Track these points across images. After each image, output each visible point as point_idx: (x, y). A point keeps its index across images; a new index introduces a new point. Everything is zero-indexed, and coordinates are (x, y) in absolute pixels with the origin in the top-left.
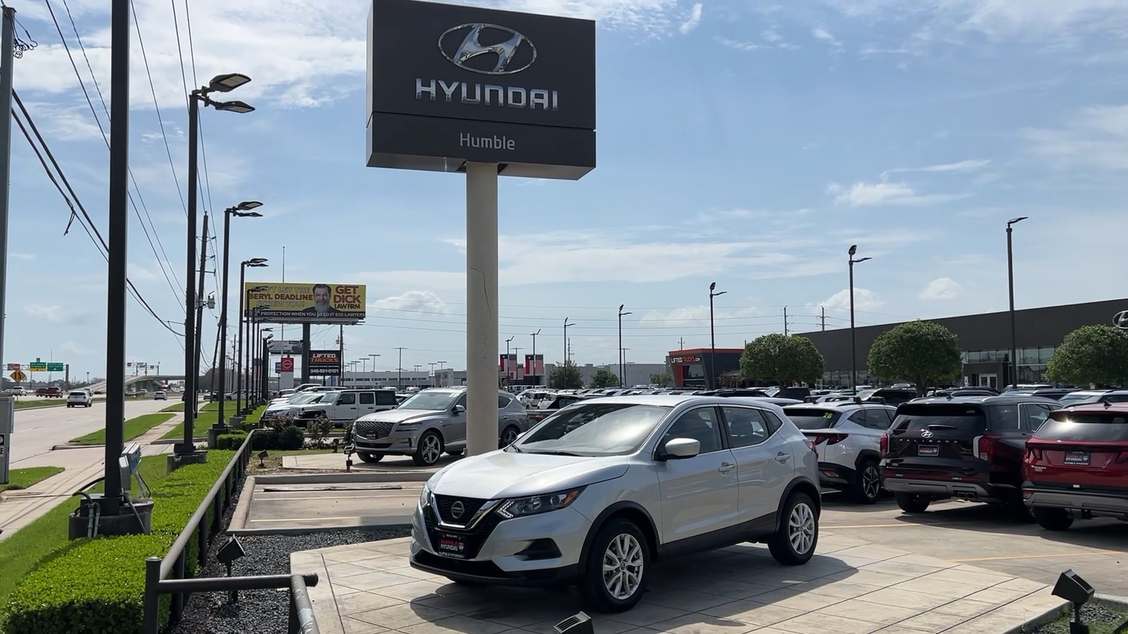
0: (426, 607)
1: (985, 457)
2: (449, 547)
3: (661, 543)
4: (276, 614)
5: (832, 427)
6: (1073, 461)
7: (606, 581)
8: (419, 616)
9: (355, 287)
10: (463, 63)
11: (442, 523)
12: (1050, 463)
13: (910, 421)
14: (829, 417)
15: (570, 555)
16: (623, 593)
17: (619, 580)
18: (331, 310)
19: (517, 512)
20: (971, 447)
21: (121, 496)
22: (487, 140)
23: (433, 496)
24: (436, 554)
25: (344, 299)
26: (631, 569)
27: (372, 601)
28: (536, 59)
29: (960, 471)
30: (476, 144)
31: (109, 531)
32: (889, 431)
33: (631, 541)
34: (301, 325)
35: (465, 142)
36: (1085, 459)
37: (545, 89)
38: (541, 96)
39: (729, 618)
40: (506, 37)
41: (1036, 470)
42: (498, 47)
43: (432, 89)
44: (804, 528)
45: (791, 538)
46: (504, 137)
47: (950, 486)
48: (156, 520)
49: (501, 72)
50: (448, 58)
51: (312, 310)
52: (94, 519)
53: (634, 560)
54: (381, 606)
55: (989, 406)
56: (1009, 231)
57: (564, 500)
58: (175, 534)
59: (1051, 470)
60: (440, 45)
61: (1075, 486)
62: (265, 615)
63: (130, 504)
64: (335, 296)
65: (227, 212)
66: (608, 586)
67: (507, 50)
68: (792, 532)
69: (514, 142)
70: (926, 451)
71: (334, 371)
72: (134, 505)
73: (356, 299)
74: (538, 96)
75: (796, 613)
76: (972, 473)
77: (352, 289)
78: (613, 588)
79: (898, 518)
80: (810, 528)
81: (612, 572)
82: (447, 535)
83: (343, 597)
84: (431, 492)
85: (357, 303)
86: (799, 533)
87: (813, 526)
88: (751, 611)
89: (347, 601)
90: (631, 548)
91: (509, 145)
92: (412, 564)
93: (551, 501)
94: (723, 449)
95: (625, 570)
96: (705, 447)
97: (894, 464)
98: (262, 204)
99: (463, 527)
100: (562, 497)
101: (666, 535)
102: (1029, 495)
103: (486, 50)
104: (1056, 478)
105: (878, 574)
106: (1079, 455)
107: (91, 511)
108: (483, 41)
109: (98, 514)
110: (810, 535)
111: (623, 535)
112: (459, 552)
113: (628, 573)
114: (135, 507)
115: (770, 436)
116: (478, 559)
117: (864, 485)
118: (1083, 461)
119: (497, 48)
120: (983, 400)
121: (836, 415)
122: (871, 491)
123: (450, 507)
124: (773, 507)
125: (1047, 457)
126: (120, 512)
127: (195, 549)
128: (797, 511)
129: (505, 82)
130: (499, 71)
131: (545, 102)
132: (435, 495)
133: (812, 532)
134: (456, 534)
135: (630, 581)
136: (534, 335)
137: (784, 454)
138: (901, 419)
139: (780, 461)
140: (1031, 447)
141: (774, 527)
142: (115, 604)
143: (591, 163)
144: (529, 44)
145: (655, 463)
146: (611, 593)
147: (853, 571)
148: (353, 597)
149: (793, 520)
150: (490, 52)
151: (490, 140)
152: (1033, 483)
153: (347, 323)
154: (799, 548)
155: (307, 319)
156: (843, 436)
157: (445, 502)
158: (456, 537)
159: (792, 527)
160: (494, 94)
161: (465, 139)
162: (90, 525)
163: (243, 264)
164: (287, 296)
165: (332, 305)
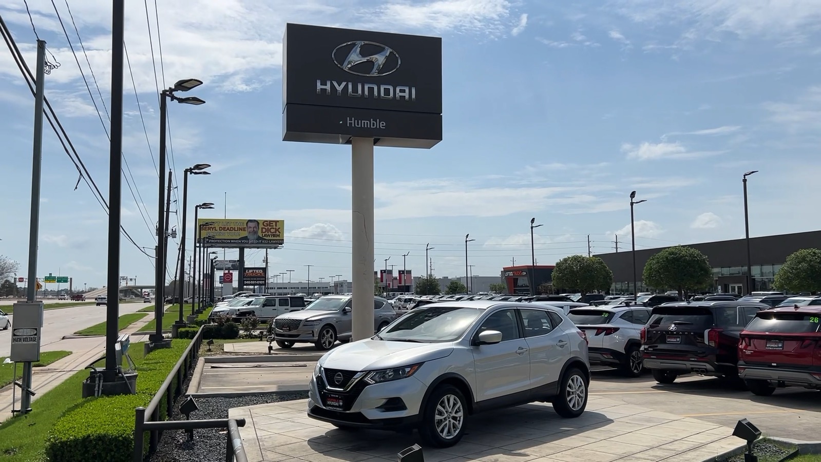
0: (319, 444)
1: (713, 344)
2: (333, 403)
3: (475, 401)
4: (218, 448)
5: (608, 323)
6: (772, 347)
7: (438, 426)
8: (313, 449)
9: (276, 222)
10: (350, 69)
11: (329, 387)
12: (756, 348)
13: (662, 318)
14: (606, 316)
15: (413, 409)
16: (449, 434)
17: (446, 426)
18: (259, 238)
19: (378, 380)
20: (703, 337)
21: (116, 369)
22: (366, 122)
23: (322, 369)
24: (324, 408)
25: (268, 230)
26: (455, 418)
27: (282, 440)
28: (400, 65)
29: (695, 354)
30: (358, 125)
31: (109, 392)
32: (647, 325)
33: (454, 399)
34: (238, 249)
35: (351, 124)
36: (780, 345)
37: (407, 86)
38: (404, 91)
39: (519, 451)
40: (379, 50)
41: (747, 353)
43: (328, 87)
44: (577, 392)
45: (568, 399)
46: (378, 120)
47: (688, 365)
48: (139, 385)
49: (375, 75)
50: (339, 66)
51: (246, 238)
52: (99, 384)
53: (456, 412)
54: (288, 443)
55: (716, 308)
56: (745, 181)
57: (409, 371)
58: (152, 395)
59: (757, 353)
60: (333, 56)
61: (773, 364)
62: (211, 449)
63: (122, 375)
64: (262, 228)
65: (186, 171)
66: (439, 430)
67: (380, 59)
68: (569, 395)
69: (384, 123)
70: (673, 340)
71: (261, 282)
72: (125, 375)
73: (277, 230)
74: (401, 91)
75: (564, 448)
76: (704, 355)
77: (274, 223)
78: (442, 431)
79: (653, 387)
80: (582, 392)
81: (441, 420)
82: (332, 395)
83: (263, 437)
84: (321, 366)
85: (277, 233)
86: (574, 396)
87: (584, 391)
88: (535, 447)
89: (266, 440)
90: (454, 405)
91: (381, 125)
92: (309, 415)
93: (400, 372)
94: (520, 338)
95: (451, 419)
96: (506, 337)
97: (650, 349)
98: (210, 166)
99: (342, 390)
100: (407, 370)
101: (479, 396)
102: (742, 371)
103: (365, 60)
104: (761, 359)
105: (627, 424)
106: (776, 343)
107: (97, 379)
108: (363, 53)
109: (102, 381)
110: (582, 397)
111: (449, 396)
112: (339, 407)
113: (452, 421)
114: (126, 377)
115: (553, 329)
116: (352, 411)
117: (631, 364)
118: (778, 347)
119: (373, 58)
120: (712, 304)
121: (611, 315)
122: (636, 368)
123: (334, 376)
124: (556, 378)
125: (754, 345)
126: (116, 380)
127: (165, 406)
128: (573, 380)
129: (379, 81)
130: (374, 73)
131: (406, 95)
132: (324, 368)
133: (583, 395)
134: (337, 395)
135: (454, 427)
136: (405, 256)
137: (563, 342)
138: (655, 317)
139: (560, 346)
140: (744, 337)
141: (556, 391)
142: (116, 437)
143: (439, 138)
144: (395, 55)
145: (472, 348)
146: (441, 434)
147: (611, 421)
148: (270, 438)
149: (570, 386)
150: (368, 61)
151: (368, 122)
152: (745, 362)
153: (271, 248)
154: (574, 406)
155: (242, 245)
156: (616, 329)
157: (330, 373)
158: (337, 396)
159: (569, 392)
160: (371, 90)
161: (351, 122)
162: (96, 388)
163: (197, 207)
164: (228, 229)
165: (260, 234)
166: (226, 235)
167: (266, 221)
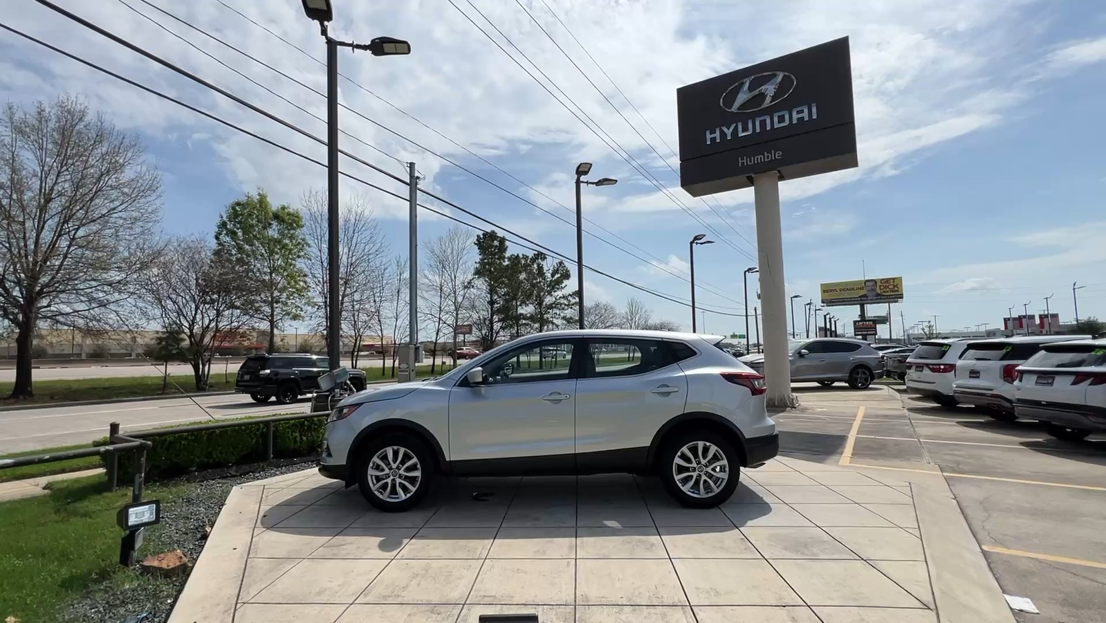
3: (446, 461)
9: (894, 279)
10: (738, 109)
16: (393, 496)
17: (388, 485)
18: (878, 295)
22: (759, 157)
25: (885, 287)
26: (404, 478)
28: (796, 85)
30: (750, 162)
33: (406, 453)
34: (859, 306)
35: (743, 163)
37: (804, 105)
38: (802, 112)
40: (770, 79)
42: (763, 88)
43: (717, 135)
44: (707, 470)
45: (678, 478)
46: (773, 152)
49: (768, 105)
50: (728, 110)
51: (865, 296)
53: (408, 470)
60: (721, 104)
64: (880, 286)
66: (374, 488)
67: (770, 89)
68: (681, 471)
69: (780, 152)
73: (896, 286)
74: (798, 113)
77: (892, 280)
78: (380, 491)
80: (721, 471)
81: (378, 476)
85: (896, 288)
87: (728, 470)
90: (403, 461)
91: (777, 155)
95: (396, 478)
98: (705, 235)
101: (453, 454)
103: (754, 93)
111: (396, 447)
113: (400, 481)
115: (646, 370)
124: (644, 441)
128: (692, 449)
129: (770, 111)
131: (805, 115)
133: (724, 476)
135: (403, 488)
137: (672, 386)
139: (662, 394)
144: (789, 76)
146: (378, 494)
149: (685, 458)
150: (757, 94)
151: (770, 155)
153: (892, 302)
154: (693, 490)
155: (862, 301)
159: (680, 467)
160: (763, 123)
163: (745, 272)
164: (847, 289)
165: (878, 291)
166: (846, 295)
167: (883, 279)
